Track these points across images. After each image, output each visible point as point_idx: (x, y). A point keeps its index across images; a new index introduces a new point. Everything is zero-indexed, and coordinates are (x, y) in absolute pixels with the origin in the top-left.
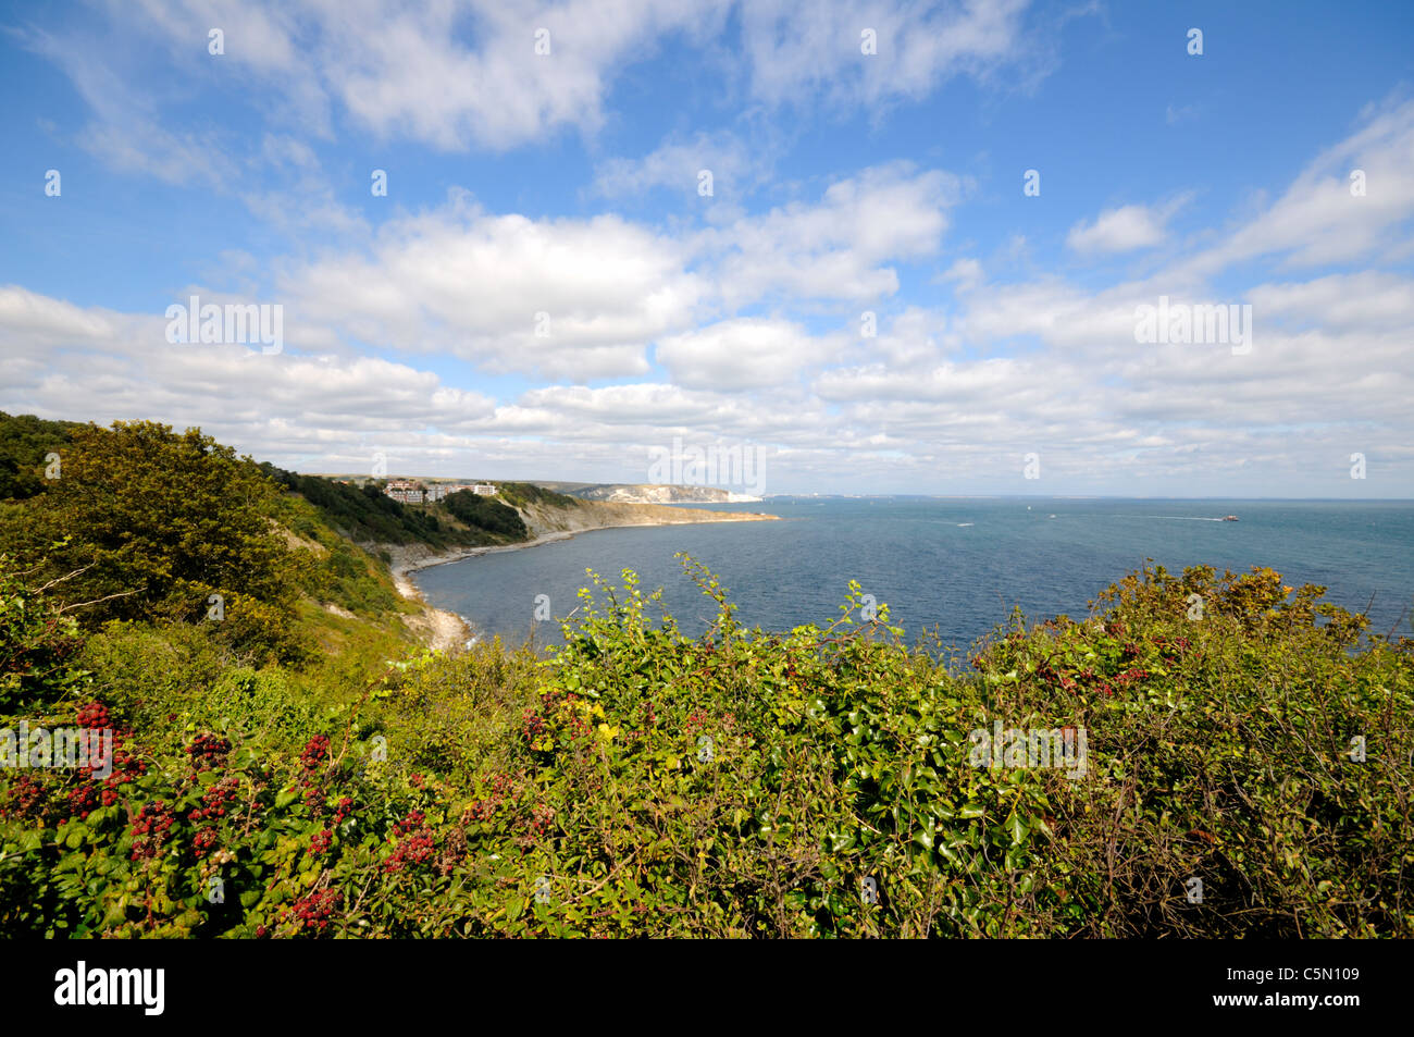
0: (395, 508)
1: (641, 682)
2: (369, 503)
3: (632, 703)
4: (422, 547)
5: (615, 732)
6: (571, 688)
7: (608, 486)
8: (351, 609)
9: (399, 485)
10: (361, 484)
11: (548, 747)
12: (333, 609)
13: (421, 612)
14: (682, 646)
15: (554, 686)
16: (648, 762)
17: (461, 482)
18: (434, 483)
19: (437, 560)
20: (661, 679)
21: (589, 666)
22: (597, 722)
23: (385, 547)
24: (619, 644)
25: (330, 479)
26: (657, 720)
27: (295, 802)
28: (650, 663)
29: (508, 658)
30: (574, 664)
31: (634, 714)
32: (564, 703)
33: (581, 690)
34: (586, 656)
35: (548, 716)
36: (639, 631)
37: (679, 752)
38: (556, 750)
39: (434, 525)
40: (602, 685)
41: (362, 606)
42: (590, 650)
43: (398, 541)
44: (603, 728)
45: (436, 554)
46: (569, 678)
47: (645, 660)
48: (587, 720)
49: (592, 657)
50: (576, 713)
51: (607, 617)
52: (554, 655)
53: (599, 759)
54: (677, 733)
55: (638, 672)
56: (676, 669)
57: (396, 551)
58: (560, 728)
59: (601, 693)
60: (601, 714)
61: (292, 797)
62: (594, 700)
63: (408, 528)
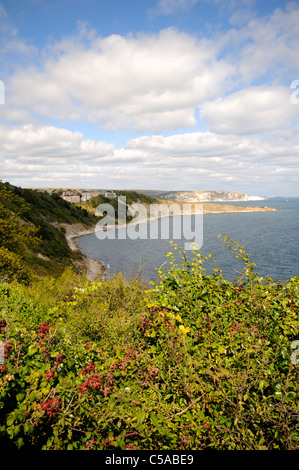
0: (67, 205)
1: (202, 304)
2: (54, 203)
3: (197, 315)
4: (80, 225)
5: (187, 330)
6: (164, 305)
7: (176, 192)
8: (48, 256)
9: (68, 193)
10: (50, 192)
11: (153, 335)
12: (40, 256)
13: (81, 259)
14: (224, 285)
15: (154, 304)
16: (208, 348)
17: (99, 191)
18: (84, 192)
19: (88, 232)
20: (213, 303)
21: (173, 294)
22: (178, 324)
23: (62, 225)
24: (189, 282)
25: (36, 190)
26: (213, 326)
27: (36, 353)
28: (206, 294)
29: (126, 285)
30: (164, 292)
31: (198, 321)
32: (161, 313)
33: (169, 306)
34: (170, 288)
35: (152, 319)
36: (200, 276)
37: (225, 345)
38: (157, 337)
39: (85, 213)
40: (180, 304)
41: (53, 255)
42: (173, 285)
43: (69, 222)
44: (181, 327)
45: (87, 229)
46: (163, 299)
47: (204, 292)
48: (173, 323)
49: (174, 289)
50: (167, 319)
51: (181, 267)
52: (154, 287)
53: (181, 345)
54: (223, 334)
55: (199, 298)
56: (221, 298)
57: (68, 227)
58: (159, 326)
59: (180, 309)
60: (180, 320)
61: (35, 351)
62: (176, 312)
63: (73, 215)
